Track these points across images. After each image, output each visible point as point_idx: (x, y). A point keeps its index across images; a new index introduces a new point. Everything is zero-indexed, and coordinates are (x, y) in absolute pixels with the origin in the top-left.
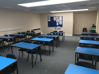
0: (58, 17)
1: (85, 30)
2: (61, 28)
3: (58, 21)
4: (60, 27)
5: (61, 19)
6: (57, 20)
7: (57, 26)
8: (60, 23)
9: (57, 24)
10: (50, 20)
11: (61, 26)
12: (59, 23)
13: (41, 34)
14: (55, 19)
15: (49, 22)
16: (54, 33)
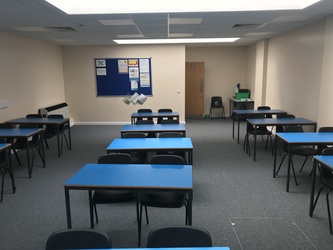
0: (134, 62)
1: (216, 103)
2: (149, 98)
3: (137, 75)
4: (142, 96)
5: (144, 67)
6: (133, 71)
7: (132, 93)
8: (145, 82)
9: (134, 86)
10: (103, 72)
11: (148, 91)
12: (139, 83)
13: (72, 124)
14: (122, 68)
15: (99, 78)
16: (140, 119)
